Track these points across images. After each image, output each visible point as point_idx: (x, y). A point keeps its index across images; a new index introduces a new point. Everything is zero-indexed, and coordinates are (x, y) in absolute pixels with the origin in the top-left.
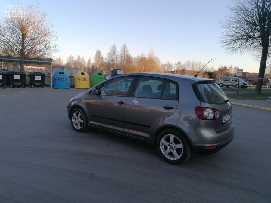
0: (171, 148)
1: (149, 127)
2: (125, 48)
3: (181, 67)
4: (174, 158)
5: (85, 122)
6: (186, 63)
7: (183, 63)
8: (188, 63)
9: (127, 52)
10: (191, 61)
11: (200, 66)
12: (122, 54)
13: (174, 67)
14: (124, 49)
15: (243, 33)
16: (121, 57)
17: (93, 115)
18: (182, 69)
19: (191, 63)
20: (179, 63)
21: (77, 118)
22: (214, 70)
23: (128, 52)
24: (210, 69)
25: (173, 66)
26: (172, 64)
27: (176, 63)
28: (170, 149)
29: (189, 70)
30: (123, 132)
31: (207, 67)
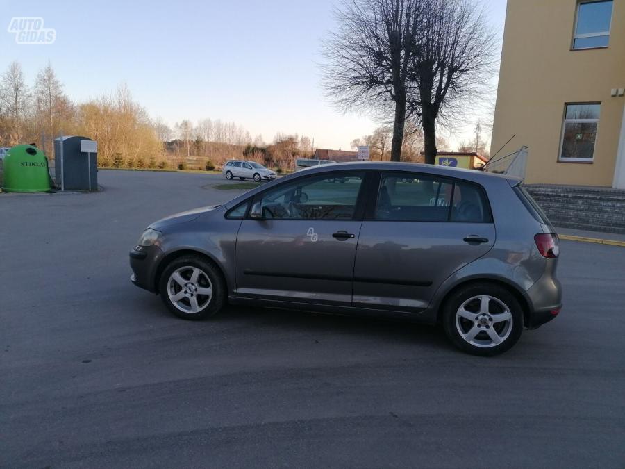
0: (484, 322)
1: (429, 284)
2: (51, 76)
3: (191, 135)
4: (490, 343)
5: (219, 291)
6: (202, 126)
7: (195, 125)
8: (207, 125)
9: (56, 89)
10: (213, 119)
11: (233, 132)
12: (43, 93)
13: (175, 132)
14: (48, 79)
15: (364, 72)
16: (39, 100)
17: (248, 270)
18: (194, 140)
19: (213, 125)
20: (186, 124)
21: (186, 285)
22: (264, 143)
23: (61, 89)
24: (256, 141)
25: (171, 130)
26: (168, 126)
27: (177, 124)
28: (479, 326)
29: (211, 140)
30: (352, 304)
31: (248, 137)
